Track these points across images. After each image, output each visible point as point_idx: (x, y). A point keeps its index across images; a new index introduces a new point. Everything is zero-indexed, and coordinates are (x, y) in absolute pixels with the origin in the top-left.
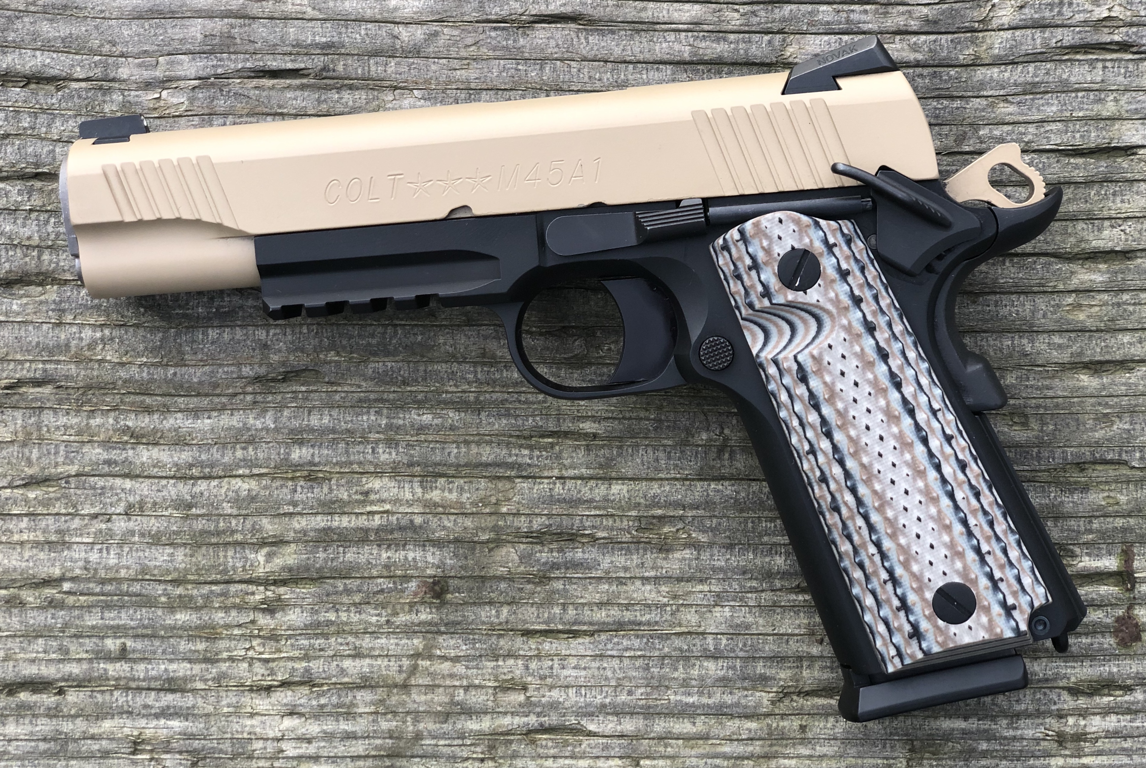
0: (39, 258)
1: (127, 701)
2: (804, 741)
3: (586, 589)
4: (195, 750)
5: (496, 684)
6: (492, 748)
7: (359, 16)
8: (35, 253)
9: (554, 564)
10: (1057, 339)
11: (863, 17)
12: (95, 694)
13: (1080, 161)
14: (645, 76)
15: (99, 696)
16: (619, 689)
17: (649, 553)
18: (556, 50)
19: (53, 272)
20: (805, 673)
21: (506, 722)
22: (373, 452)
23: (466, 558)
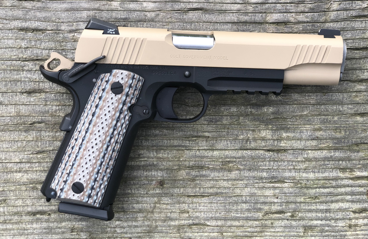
0: (39, 85)
1: (69, 217)
2: (272, 227)
3: (206, 183)
4: (90, 231)
5: (180, 211)
6: (179, 230)
7: (135, 10)
8: (37, 83)
9: (197, 175)
10: (350, 106)
11: (291, 8)
12: (60, 215)
13: (358, 52)
14: (223, 27)
15: (61, 215)
16: (216, 212)
17: (225, 172)
18: (195, 19)
19: (43, 89)
20: (272, 208)
21: (183, 222)
22: (141, 143)
23: (170, 174)
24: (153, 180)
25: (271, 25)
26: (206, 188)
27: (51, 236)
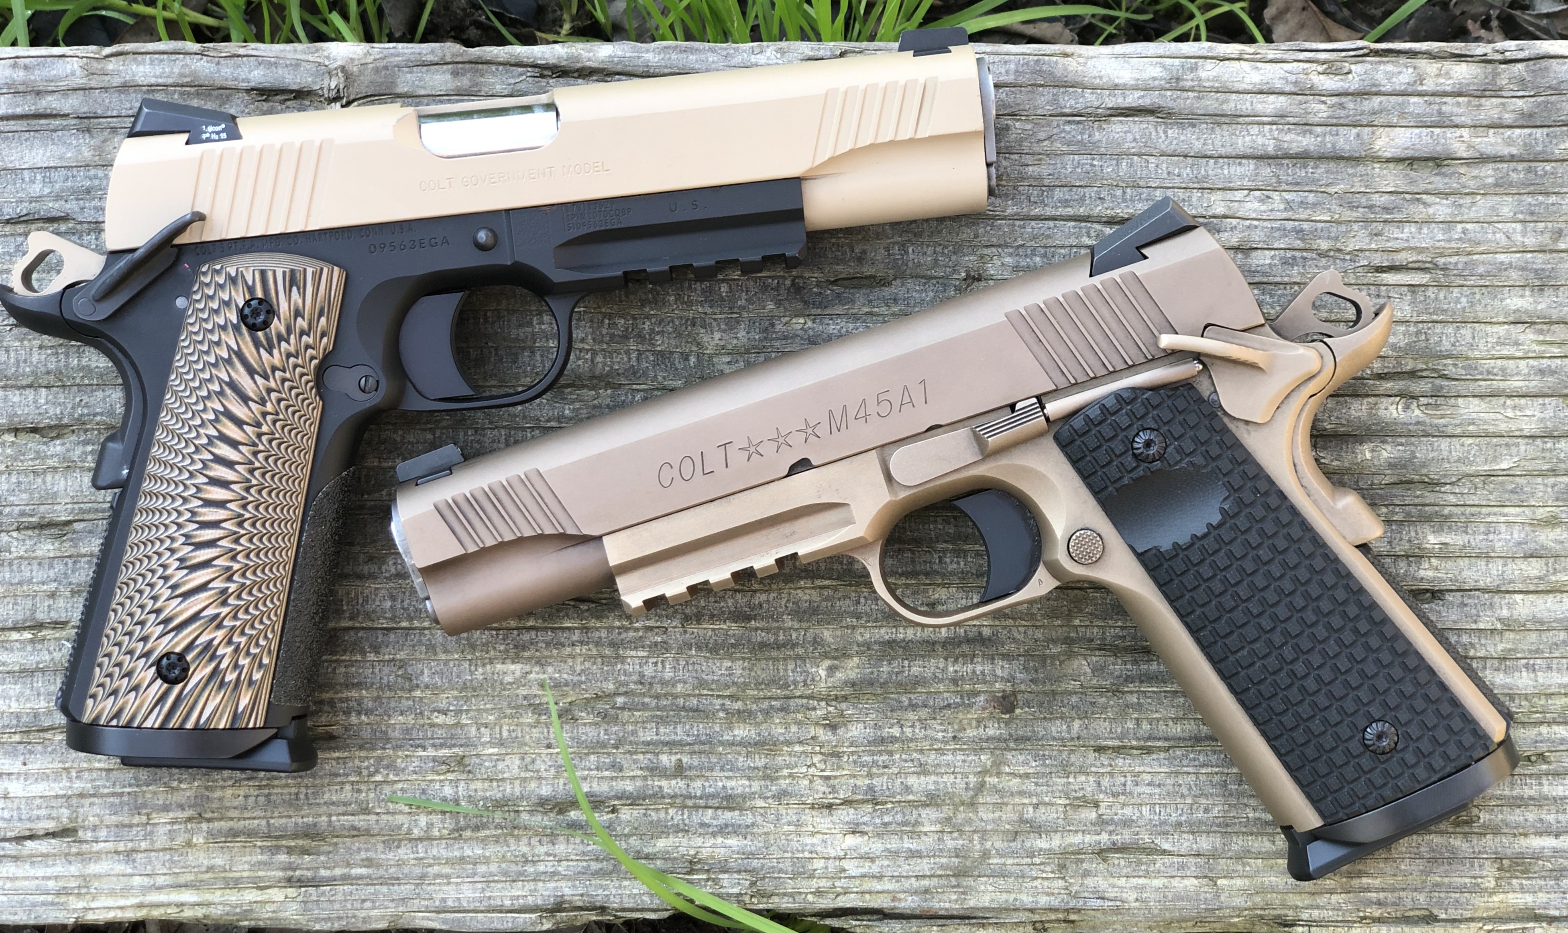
24: (976, 694)
25: (1391, 165)
26: (1158, 720)
27: (617, 884)
